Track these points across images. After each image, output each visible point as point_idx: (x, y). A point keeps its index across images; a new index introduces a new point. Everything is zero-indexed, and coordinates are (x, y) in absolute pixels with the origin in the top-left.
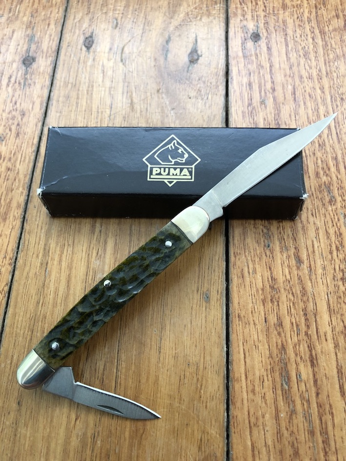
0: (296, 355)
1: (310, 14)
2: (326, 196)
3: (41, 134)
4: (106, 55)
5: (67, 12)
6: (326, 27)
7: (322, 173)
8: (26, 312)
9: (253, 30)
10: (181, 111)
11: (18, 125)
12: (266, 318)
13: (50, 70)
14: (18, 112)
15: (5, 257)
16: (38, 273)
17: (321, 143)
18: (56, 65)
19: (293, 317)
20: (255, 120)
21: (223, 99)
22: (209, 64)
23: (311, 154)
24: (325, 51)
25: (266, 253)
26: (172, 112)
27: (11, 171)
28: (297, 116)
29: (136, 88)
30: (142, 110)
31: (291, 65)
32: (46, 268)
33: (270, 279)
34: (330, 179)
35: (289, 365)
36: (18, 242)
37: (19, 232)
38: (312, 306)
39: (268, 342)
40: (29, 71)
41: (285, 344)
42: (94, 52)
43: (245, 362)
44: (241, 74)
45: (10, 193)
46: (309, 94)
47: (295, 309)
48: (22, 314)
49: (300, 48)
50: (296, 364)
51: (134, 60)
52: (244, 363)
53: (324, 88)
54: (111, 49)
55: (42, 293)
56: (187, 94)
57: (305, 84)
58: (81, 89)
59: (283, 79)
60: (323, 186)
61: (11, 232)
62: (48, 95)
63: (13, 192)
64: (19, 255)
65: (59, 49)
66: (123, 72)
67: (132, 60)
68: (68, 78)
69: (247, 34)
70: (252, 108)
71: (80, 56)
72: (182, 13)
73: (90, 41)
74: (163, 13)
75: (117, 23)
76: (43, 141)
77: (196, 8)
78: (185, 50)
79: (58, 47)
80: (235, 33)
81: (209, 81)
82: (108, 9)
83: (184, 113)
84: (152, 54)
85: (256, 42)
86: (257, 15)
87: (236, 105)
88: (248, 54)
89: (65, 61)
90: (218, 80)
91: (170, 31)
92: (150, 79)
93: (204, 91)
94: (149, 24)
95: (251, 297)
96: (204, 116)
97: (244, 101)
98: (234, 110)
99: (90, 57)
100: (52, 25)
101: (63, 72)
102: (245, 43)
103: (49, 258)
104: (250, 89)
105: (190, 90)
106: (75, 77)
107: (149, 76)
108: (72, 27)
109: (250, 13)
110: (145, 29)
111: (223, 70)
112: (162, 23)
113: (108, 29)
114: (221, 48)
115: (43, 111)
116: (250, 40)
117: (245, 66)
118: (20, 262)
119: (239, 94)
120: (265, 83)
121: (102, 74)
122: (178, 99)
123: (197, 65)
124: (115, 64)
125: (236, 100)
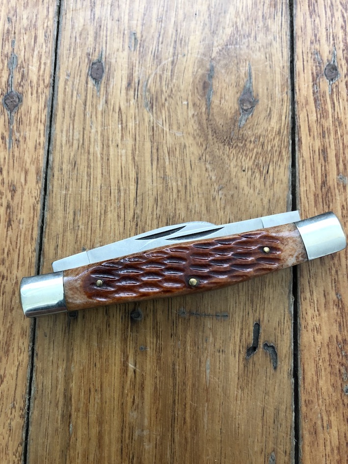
3: (43, 222)
4: (124, 93)
5: (61, 16)
9: (328, 60)
10: (231, 193)
11: (8, 207)
13: (44, 116)
14: (6, 185)
15: (14, 407)
16: (59, 430)
18: (52, 107)
20: (331, 208)
22: (269, 114)
25: (343, 401)
27: (7, 280)
29: (169, 153)
30: (180, 189)
32: (70, 422)
36: (28, 385)
37: (29, 371)
40: (15, 118)
42: (106, 88)
44: (312, 134)
45: (10, 313)
51: (163, 105)
54: (129, 84)
55: (68, 457)
56: (240, 164)
58: (91, 150)
61: (17, 371)
62: (46, 160)
63: (14, 312)
64: (32, 405)
65: (54, 81)
66: (149, 124)
67: (160, 104)
68: (71, 131)
69: (320, 67)
70: (326, 189)
71: (87, 94)
72: (229, 25)
73: (98, 69)
74: (202, 24)
75: (135, 39)
76: (47, 234)
77: (248, 19)
78: (235, 90)
79: (53, 78)
80: (303, 64)
81: (269, 143)
82: (120, 14)
83: (236, 195)
84: (188, 95)
85: (332, 80)
86: (333, 35)
87: (306, 183)
88: (321, 100)
89: (64, 102)
90: (281, 141)
91: (213, 57)
92: (187, 137)
93: (263, 160)
94: (183, 42)
95: (324, 457)
96: (264, 199)
97: (316, 177)
98: (304, 191)
99: (101, 96)
100: (41, 39)
101: (63, 121)
102: (318, 81)
103: (71, 409)
104: (324, 158)
105: (244, 157)
106: (82, 130)
107: (186, 133)
108: (71, 44)
109: (324, 30)
110: (176, 52)
111: (287, 126)
112: (201, 42)
113: (123, 50)
114: (284, 89)
115: (40, 185)
116: (324, 76)
117: (317, 120)
118: (35, 414)
119: (310, 165)
120: (343, 150)
121: (120, 126)
122: (227, 171)
123: (252, 115)
124: (137, 110)
125: (306, 176)
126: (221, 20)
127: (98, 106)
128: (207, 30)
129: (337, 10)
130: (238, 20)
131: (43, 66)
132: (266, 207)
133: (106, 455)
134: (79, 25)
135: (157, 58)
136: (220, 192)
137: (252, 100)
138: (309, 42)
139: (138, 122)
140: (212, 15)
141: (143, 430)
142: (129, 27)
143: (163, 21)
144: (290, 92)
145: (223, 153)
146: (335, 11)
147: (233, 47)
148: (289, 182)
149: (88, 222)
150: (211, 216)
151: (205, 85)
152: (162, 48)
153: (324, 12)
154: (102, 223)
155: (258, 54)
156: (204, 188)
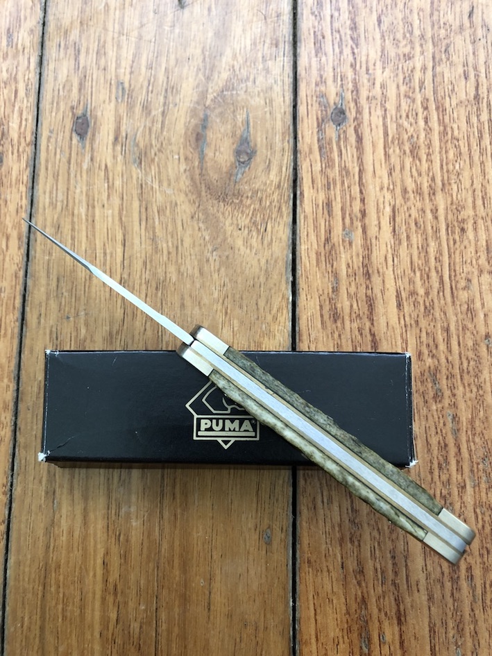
0: (380, 610)
1: (424, 73)
2: (430, 389)
3: (25, 289)
4: (110, 149)
5: (43, 67)
6: (447, 98)
7: (426, 352)
8: (33, 560)
9: (335, 103)
10: (226, 253)
12: (343, 563)
13: (26, 176)
16: (43, 506)
17: (428, 304)
18: (34, 167)
19: (377, 560)
20: (334, 267)
21: (288, 232)
22: (268, 166)
23: (413, 322)
24: (442, 144)
28: (395, 259)
29: (158, 212)
30: (171, 250)
31: (391, 169)
32: (54, 499)
33: (350, 511)
34: (437, 363)
35: (370, 623)
36: (11, 460)
37: (11, 446)
38: (402, 546)
39: (345, 595)
41: (366, 596)
43: (316, 620)
44: (315, 186)
46: (415, 220)
47: (380, 549)
48: (28, 562)
49: (406, 137)
50: (379, 621)
51: (153, 160)
52: (314, 622)
53: (437, 210)
54: (116, 139)
55: (52, 535)
56: (235, 222)
57: (410, 203)
58: (76, 212)
59: (378, 193)
60: (427, 374)
64: (15, 481)
65: (36, 138)
66: (137, 181)
67: (150, 159)
68: (55, 192)
69: (326, 111)
70: (330, 247)
71: (71, 151)
72: (225, 69)
73: (83, 124)
74: (195, 69)
75: (123, 89)
76: (29, 302)
77: (246, 61)
78: (231, 140)
79: (35, 135)
80: (307, 109)
81: (268, 198)
82: (107, 62)
83: (231, 256)
84: (180, 148)
85: (339, 125)
86: (341, 75)
87: (308, 241)
88: (326, 148)
89: (47, 161)
90: (281, 196)
91: (207, 105)
92: (179, 195)
93: (260, 217)
94: (174, 90)
95: (324, 535)
96: (261, 259)
97: (319, 233)
98: (305, 249)
99: (86, 154)
100: (22, 93)
101: (46, 182)
102: (323, 126)
103: (55, 485)
104: (329, 211)
105: (240, 215)
106: (66, 190)
107: (178, 190)
108: (53, 97)
109: (331, 70)
110: (167, 102)
111: (288, 179)
112: (194, 89)
113: (110, 101)
114: (285, 137)
115: (22, 252)
116: (331, 121)
117: (322, 170)
118: (18, 491)
119: (312, 221)
120: (351, 202)
121: (106, 185)
122: (222, 230)
123: (249, 168)
124: (124, 168)
125: (308, 233)
126: (216, 63)
127: (83, 164)
128: (201, 76)
129: (347, 46)
130: (235, 63)
131: (24, 123)
132: (264, 268)
133: (92, 532)
134: (62, 75)
135: (146, 109)
136: (214, 253)
137: (249, 151)
138: (314, 85)
139: (125, 180)
140: (206, 59)
141: (130, 507)
142: (117, 76)
143: (153, 68)
144: (292, 141)
145: (218, 211)
146: (344, 47)
147: (229, 93)
148: (288, 240)
149: (72, 288)
150: (205, 279)
151: (198, 137)
152: (151, 98)
153: (331, 50)
154: (87, 289)
155: (257, 99)
156: (197, 249)
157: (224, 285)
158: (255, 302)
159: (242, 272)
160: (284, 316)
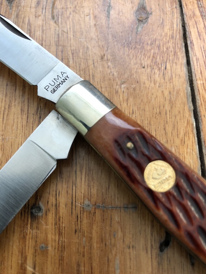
4: (33, 10)
10: (133, 86)
21: (185, 69)
22: (162, 23)
26: (123, 86)
42: (18, 7)
44: (202, 37)
51: (68, 18)
54: (38, 3)
56: (139, 62)
66: (55, 32)
67: (65, 17)
78: (131, 5)
81: (165, 45)
83: (137, 89)
84: (90, 10)
87: (202, 76)
90: (175, 44)
92: (90, 42)
93: (160, 58)
96: (165, 91)
98: (201, 84)
105: (143, 57)
107: (89, 38)
114: (173, 4)
122: (128, 68)
123: (147, 25)
125: (201, 71)
132: (168, 98)
154: (5, 117)
156: (106, 83)
157: (133, 113)
158: (163, 128)
159: (149, 102)
160: (191, 140)
